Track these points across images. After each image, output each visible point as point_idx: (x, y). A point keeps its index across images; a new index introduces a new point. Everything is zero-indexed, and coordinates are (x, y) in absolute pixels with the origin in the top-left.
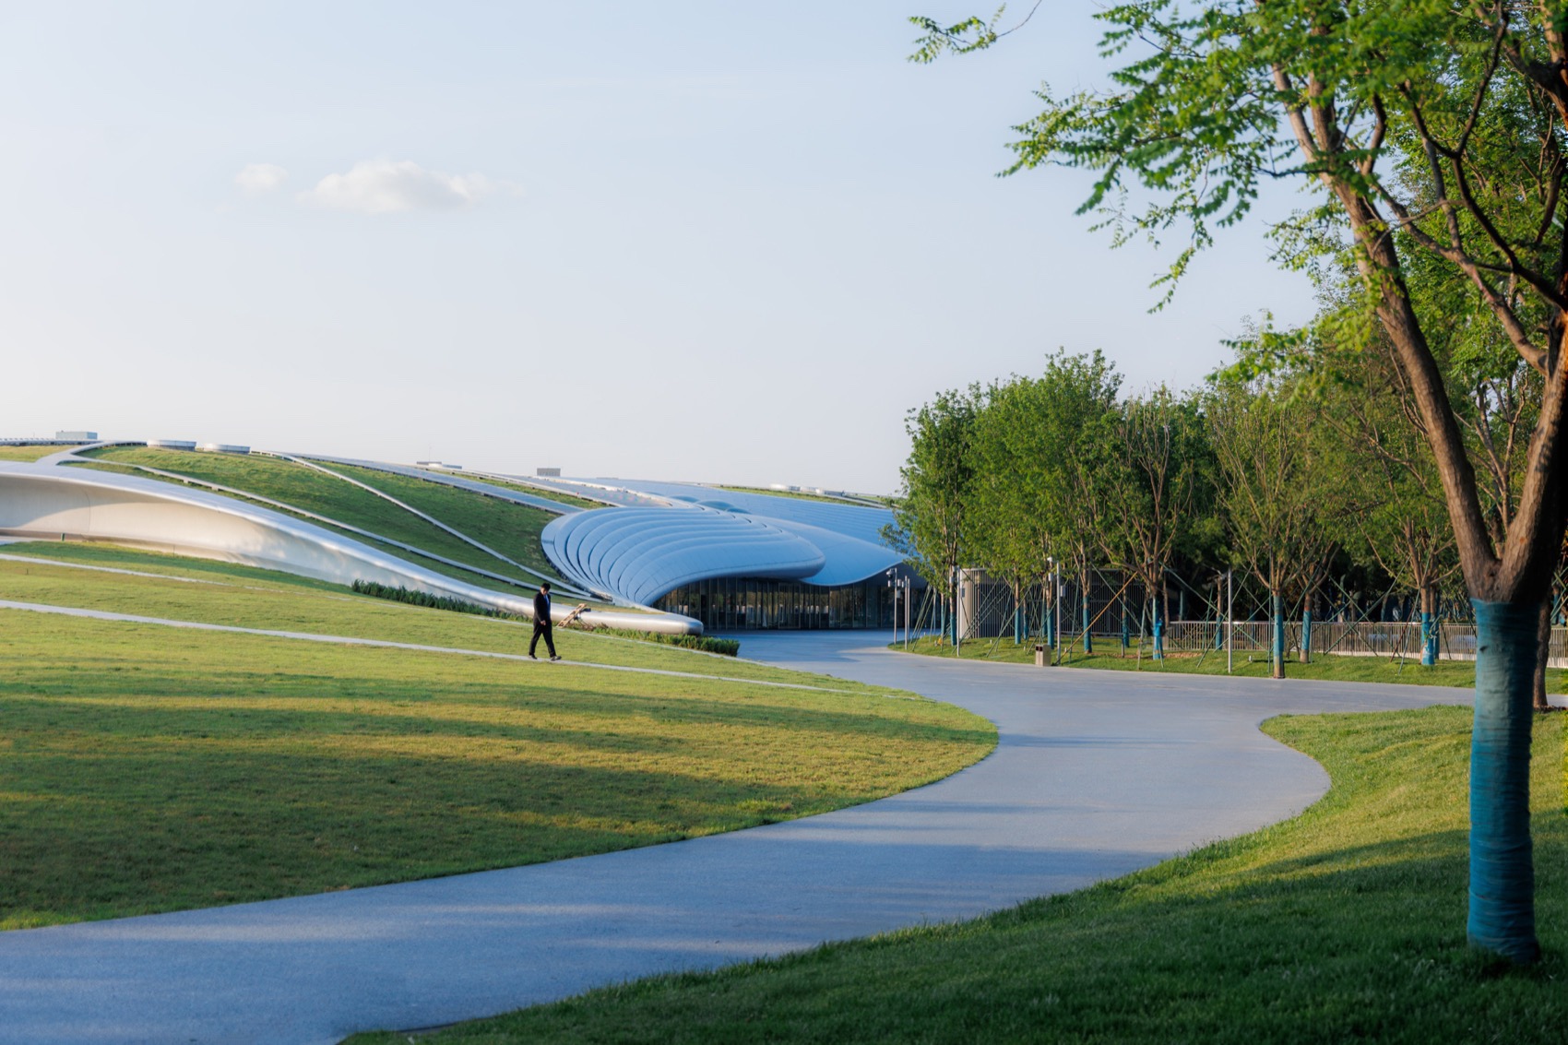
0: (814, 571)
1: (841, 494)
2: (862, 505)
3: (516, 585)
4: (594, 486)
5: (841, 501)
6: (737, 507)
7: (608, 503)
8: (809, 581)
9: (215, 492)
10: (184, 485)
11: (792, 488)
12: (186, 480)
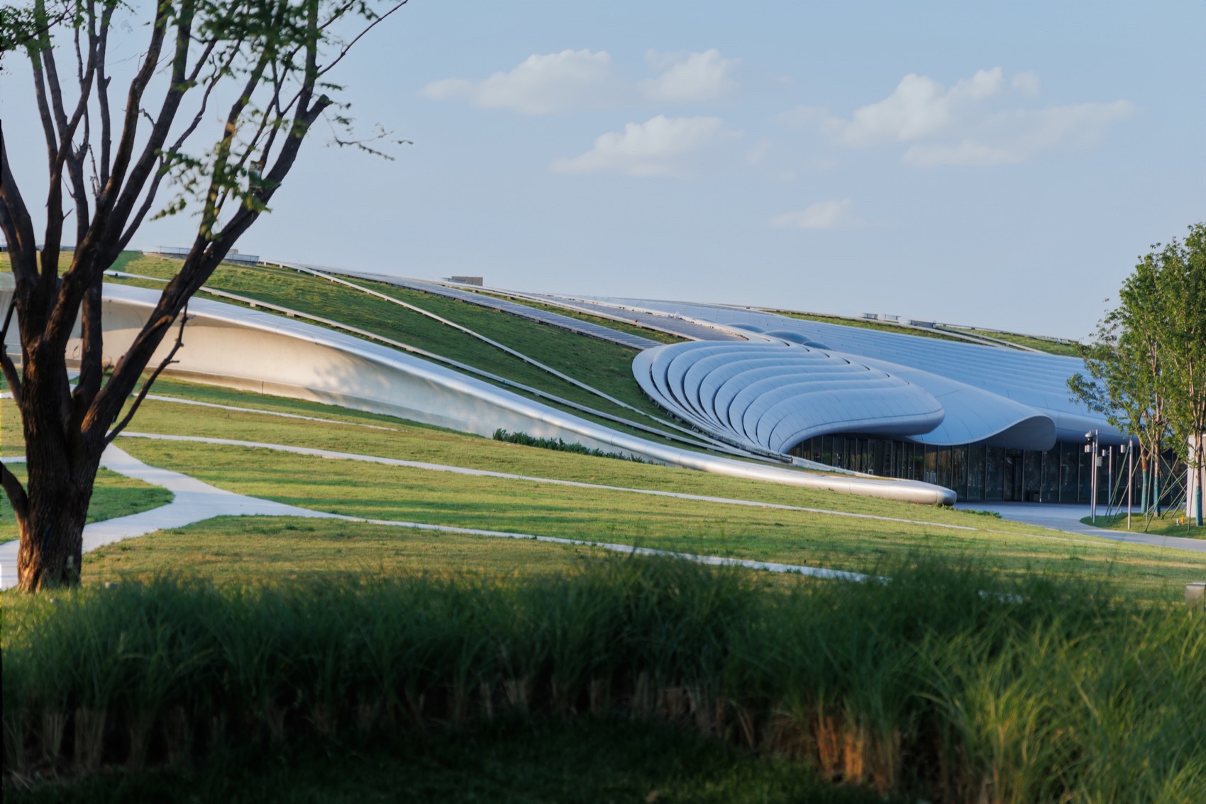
0: (929, 427)
1: (931, 325)
2: (961, 340)
3: (673, 440)
4: (637, 309)
5: (935, 335)
6: (813, 341)
7: (676, 334)
8: (927, 439)
9: (291, 317)
10: (252, 308)
11: (868, 316)
12: (253, 303)
